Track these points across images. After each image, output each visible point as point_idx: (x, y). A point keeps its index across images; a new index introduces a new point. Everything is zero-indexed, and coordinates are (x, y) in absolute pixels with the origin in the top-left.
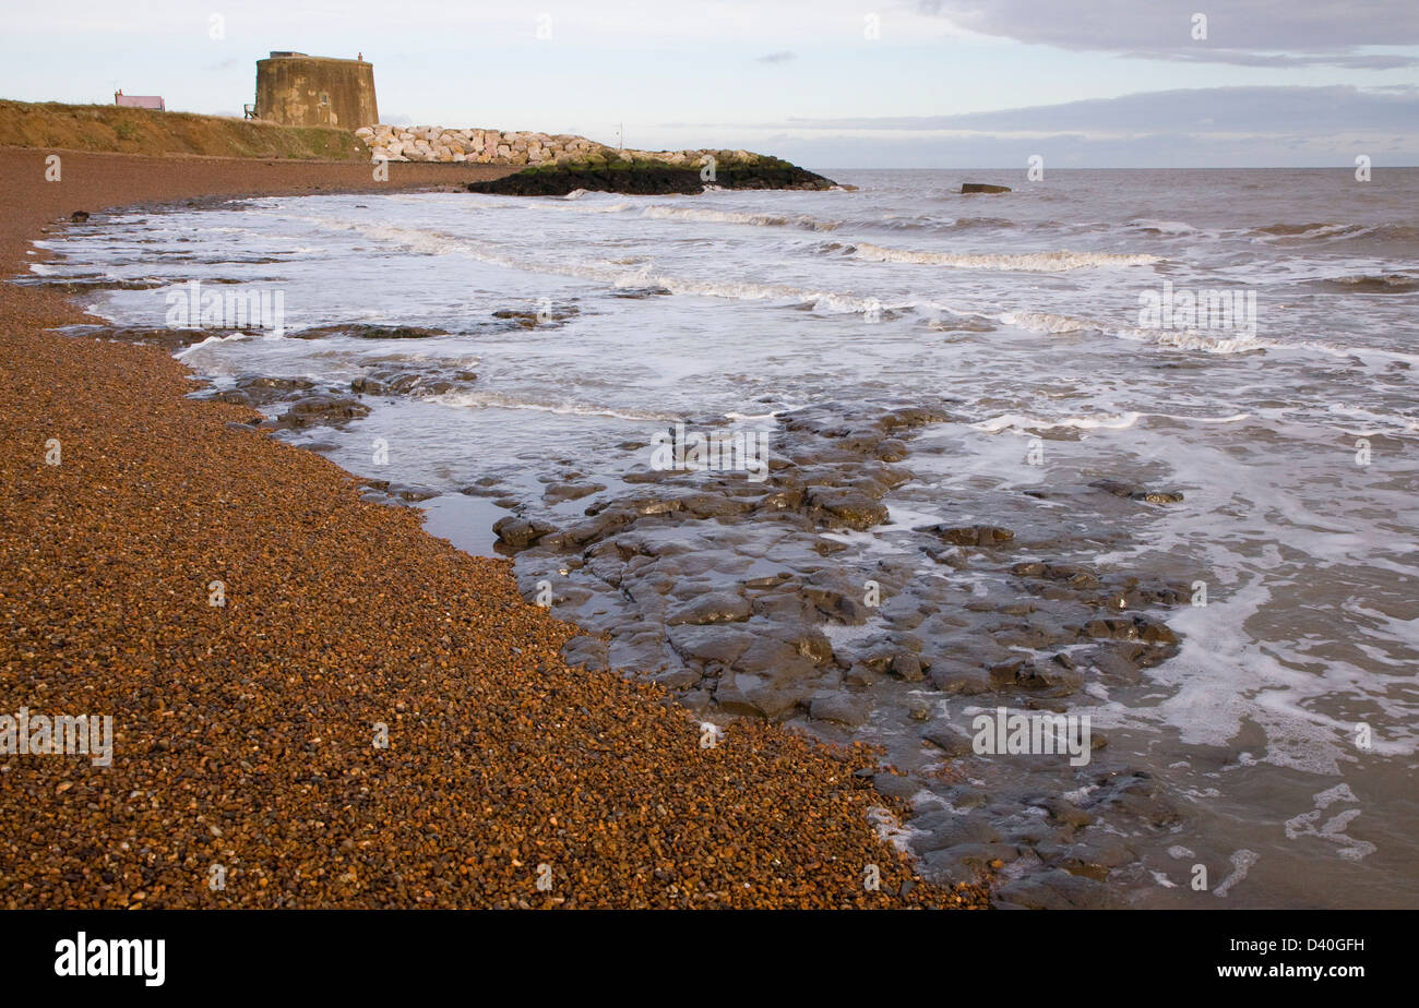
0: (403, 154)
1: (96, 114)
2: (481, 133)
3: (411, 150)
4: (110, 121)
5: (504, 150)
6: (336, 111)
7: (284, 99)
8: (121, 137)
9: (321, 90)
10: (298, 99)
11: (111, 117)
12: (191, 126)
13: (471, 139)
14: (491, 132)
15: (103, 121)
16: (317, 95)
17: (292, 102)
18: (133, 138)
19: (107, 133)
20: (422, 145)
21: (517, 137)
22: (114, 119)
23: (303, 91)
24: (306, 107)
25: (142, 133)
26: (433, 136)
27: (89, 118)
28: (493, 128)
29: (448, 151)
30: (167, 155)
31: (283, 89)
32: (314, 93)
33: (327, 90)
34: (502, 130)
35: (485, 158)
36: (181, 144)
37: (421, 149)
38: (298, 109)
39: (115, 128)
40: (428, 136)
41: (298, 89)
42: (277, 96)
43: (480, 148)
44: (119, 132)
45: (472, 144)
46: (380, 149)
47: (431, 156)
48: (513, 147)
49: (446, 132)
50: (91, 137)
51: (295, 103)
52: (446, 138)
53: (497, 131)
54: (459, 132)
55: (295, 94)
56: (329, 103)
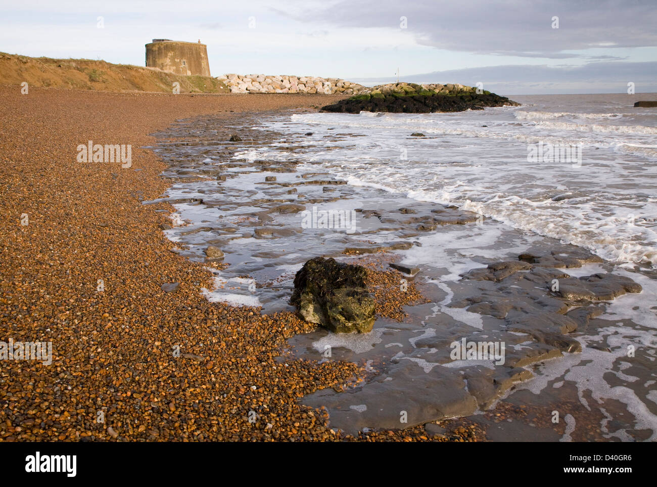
0: (247, 89)
1: (74, 65)
2: (287, 78)
3: (251, 88)
4: (84, 69)
5: (302, 87)
6: (190, 70)
7: (162, 64)
8: (92, 80)
9: (182, 59)
10: (170, 64)
11: (83, 67)
12: (133, 73)
13: (282, 81)
14: (292, 77)
15: (78, 69)
16: (180, 61)
17: (166, 65)
18: (101, 80)
19: (82, 77)
20: (257, 84)
21: (306, 79)
22: (85, 68)
23: (173, 59)
24: (174, 68)
25: (105, 77)
26: (261, 80)
27: (69, 67)
28: (293, 75)
29: (272, 88)
30: (123, 91)
31: (162, 58)
32: (178, 60)
33: (185, 59)
34: (298, 76)
35: (293, 91)
36: (130, 85)
37: (256, 87)
38: (170, 69)
39: (87, 74)
40: (258, 80)
41: (170, 58)
42: (158, 62)
43: (288, 86)
44: (90, 77)
45: (283, 83)
46: (235, 87)
47: (263, 91)
48: (307, 85)
49: (267, 77)
50: (72, 80)
51: (168, 66)
52: (269, 81)
53: (295, 77)
54: (274, 77)
55: (168, 61)
56: (187, 65)
